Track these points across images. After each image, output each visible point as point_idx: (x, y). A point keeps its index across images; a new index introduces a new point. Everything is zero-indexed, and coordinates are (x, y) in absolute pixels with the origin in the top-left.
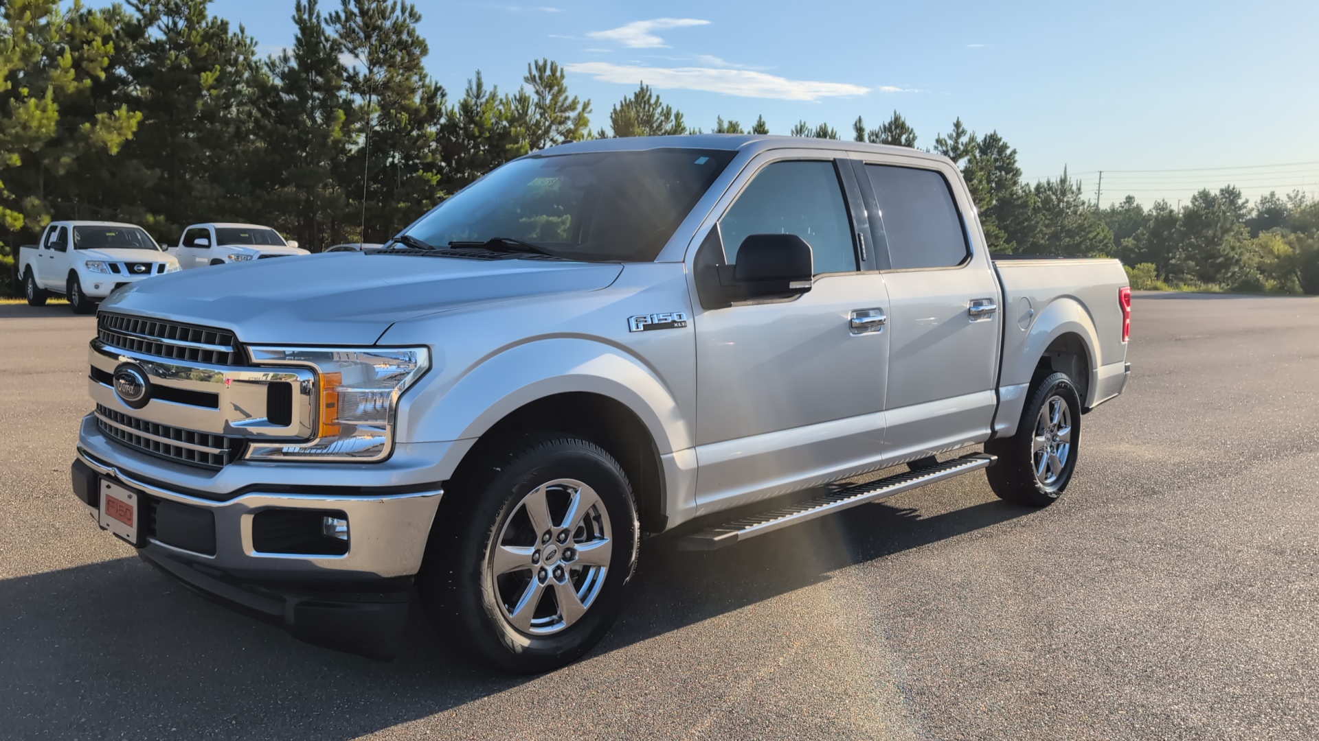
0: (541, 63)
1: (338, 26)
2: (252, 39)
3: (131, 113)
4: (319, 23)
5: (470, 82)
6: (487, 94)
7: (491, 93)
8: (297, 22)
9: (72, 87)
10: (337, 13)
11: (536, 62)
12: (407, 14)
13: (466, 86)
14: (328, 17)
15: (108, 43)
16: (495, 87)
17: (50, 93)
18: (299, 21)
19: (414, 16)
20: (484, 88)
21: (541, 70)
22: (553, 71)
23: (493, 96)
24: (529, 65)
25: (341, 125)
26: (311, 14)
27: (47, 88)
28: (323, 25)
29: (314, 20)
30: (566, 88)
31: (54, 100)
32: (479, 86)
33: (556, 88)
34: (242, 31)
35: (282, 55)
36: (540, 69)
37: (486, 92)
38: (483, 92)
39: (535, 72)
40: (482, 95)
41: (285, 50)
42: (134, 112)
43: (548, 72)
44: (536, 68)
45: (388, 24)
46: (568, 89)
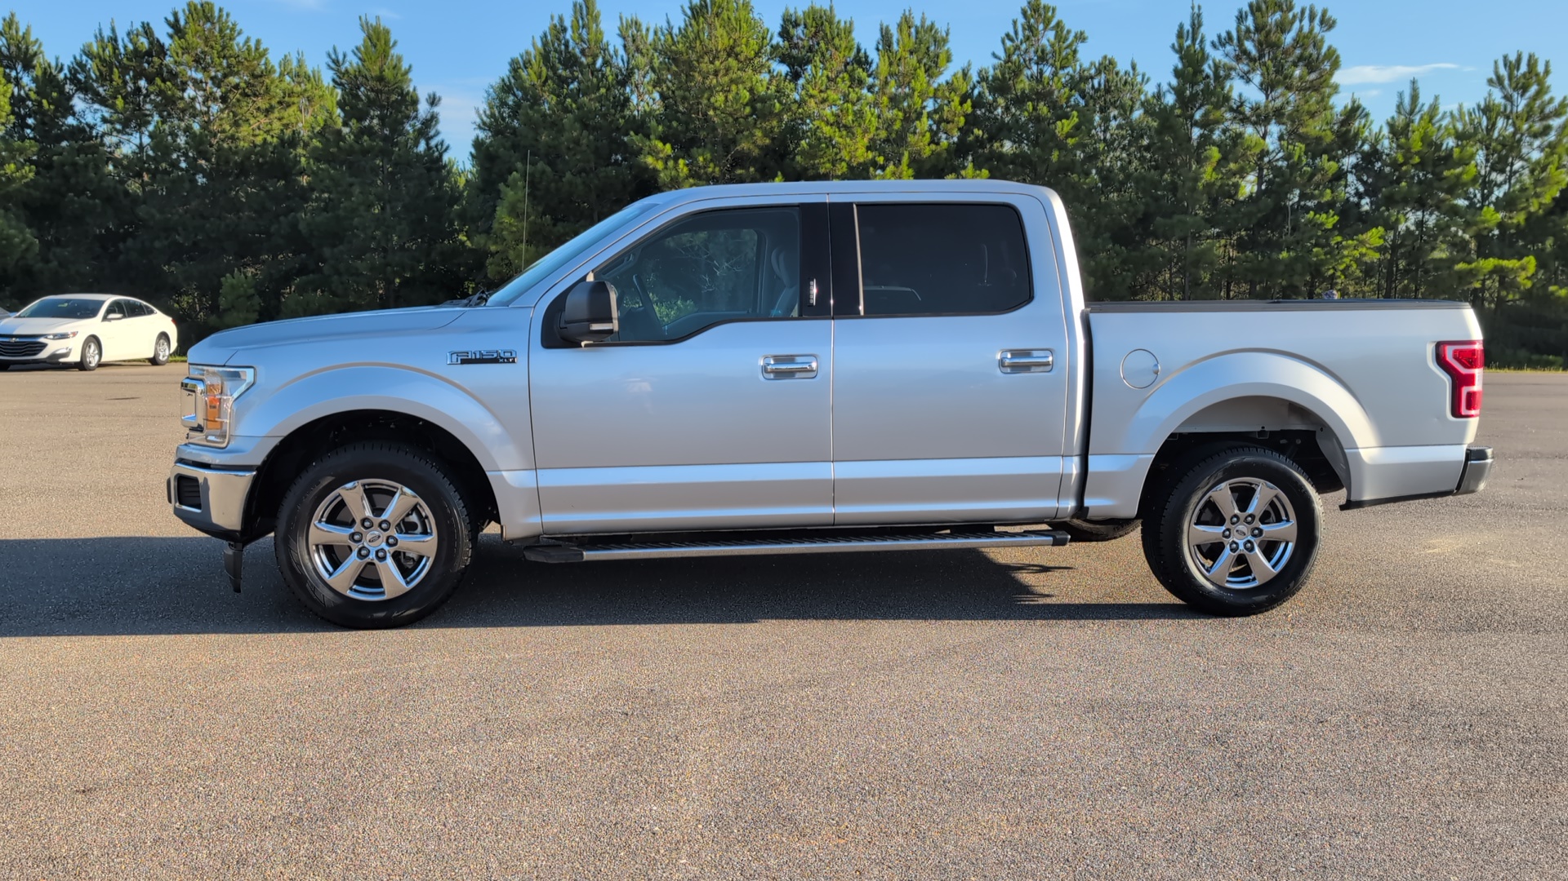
0: (1513, 58)
1: (1229, 48)
2: (1143, 76)
3: (978, 172)
4: (1202, 49)
5: (1401, 95)
6: (1426, 108)
7: (1431, 106)
8: (1177, 52)
9: (927, 152)
10: (1229, 33)
11: (1505, 58)
12: (1317, 21)
13: (1395, 101)
14: (1216, 39)
15: (965, 102)
16: (1436, 98)
17: (905, 159)
18: (1179, 50)
19: (1328, 23)
20: (1421, 101)
21: (1512, 66)
22: (1532, 63)
23: (1434, 108)
24: (1496, 62)
25: (1215, 165)
26: (1194, 40)
27: (903, 154)
28: (1208, 49)
29: (1197, 46)
30: (1548, 87)
31: (909, 166)
32: (1415, 98)
33: (1533, 89)
34: (1134, 68)
35: (1156, 90)
36: (1510, 68)
37: (1423, 105)
38: (1419, 106)
39: (1503, 72)
40: (1417, 110)
41: (1159, 85)
42: (980, 170)
43: (1524, 68)
44: (1505, 65)
45: (1288, 39)
46: (1552, 89)
